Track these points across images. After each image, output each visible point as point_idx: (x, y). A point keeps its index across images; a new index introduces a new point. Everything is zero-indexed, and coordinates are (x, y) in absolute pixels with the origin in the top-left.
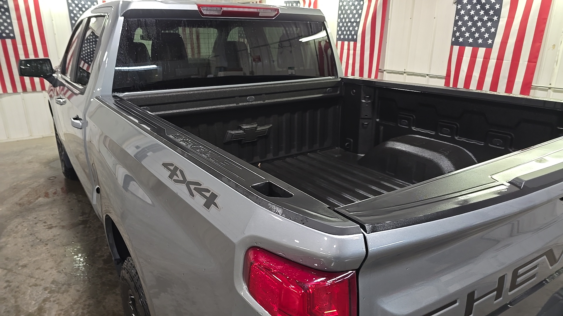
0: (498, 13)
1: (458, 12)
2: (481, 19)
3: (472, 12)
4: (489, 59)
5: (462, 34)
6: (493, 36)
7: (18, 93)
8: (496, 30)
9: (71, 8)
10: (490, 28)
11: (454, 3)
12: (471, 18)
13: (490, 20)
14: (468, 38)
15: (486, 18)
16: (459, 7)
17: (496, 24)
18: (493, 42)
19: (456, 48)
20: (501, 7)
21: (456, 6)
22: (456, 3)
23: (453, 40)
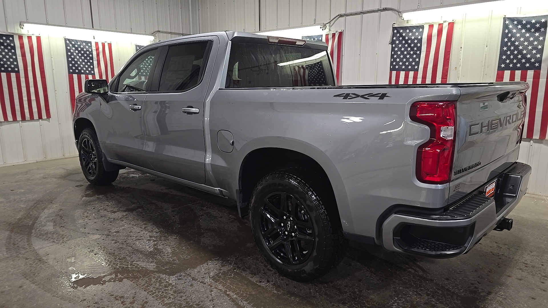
0: (420, 49)
1: (393, 49)
2: (409, 53)
3: (403, 49)
4: (417, 78)
5: (397, 63)
6: (418, 64)
7: (17, 122)
8: (419, 60)
9: (69, 48)
10: (416, 58)
11: (390, 44)
12: (402, 53)
13: (415, 53)
14: (402, 66)
15: (412, 53)
16: (394, 46)
17: (419, 56)
18: (418, 67)
19: (394, 73)
20: (421, 45)
21: (391, 46)
22: (391, 44)
23: (391, 67)
